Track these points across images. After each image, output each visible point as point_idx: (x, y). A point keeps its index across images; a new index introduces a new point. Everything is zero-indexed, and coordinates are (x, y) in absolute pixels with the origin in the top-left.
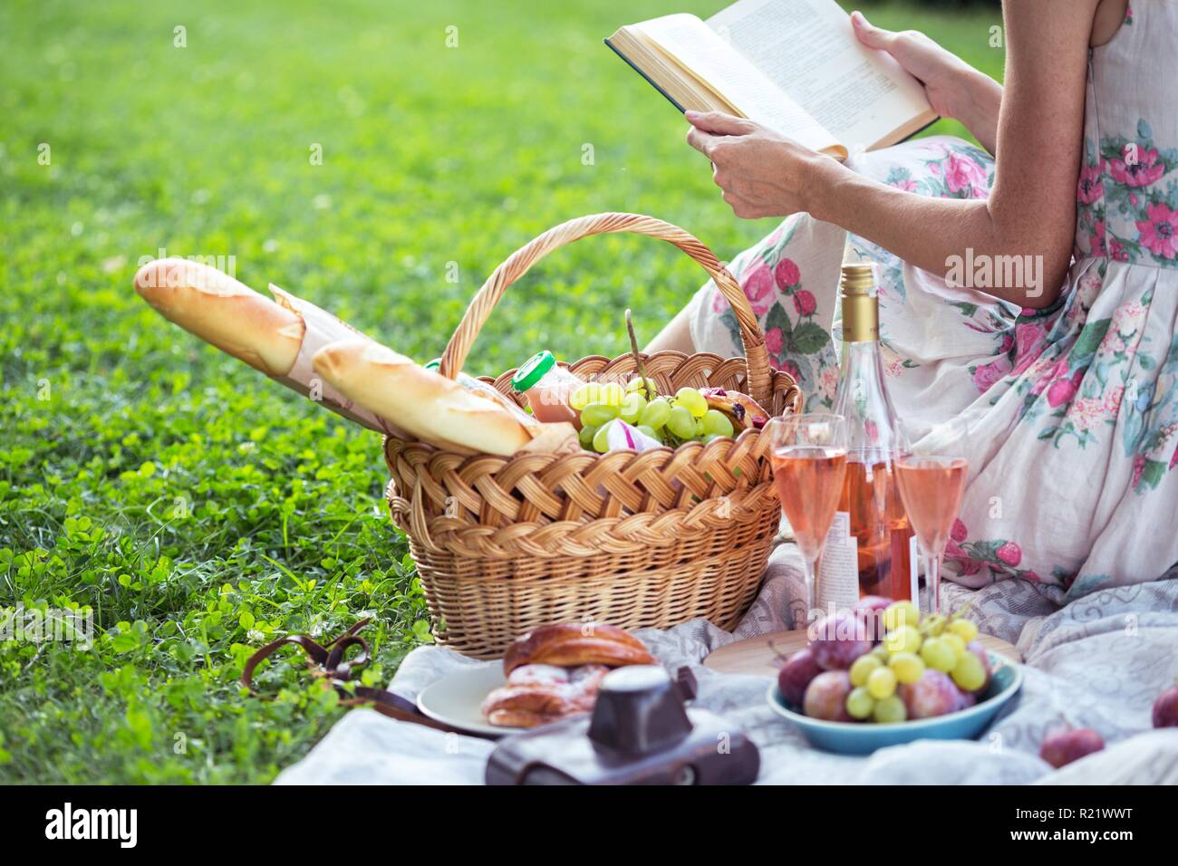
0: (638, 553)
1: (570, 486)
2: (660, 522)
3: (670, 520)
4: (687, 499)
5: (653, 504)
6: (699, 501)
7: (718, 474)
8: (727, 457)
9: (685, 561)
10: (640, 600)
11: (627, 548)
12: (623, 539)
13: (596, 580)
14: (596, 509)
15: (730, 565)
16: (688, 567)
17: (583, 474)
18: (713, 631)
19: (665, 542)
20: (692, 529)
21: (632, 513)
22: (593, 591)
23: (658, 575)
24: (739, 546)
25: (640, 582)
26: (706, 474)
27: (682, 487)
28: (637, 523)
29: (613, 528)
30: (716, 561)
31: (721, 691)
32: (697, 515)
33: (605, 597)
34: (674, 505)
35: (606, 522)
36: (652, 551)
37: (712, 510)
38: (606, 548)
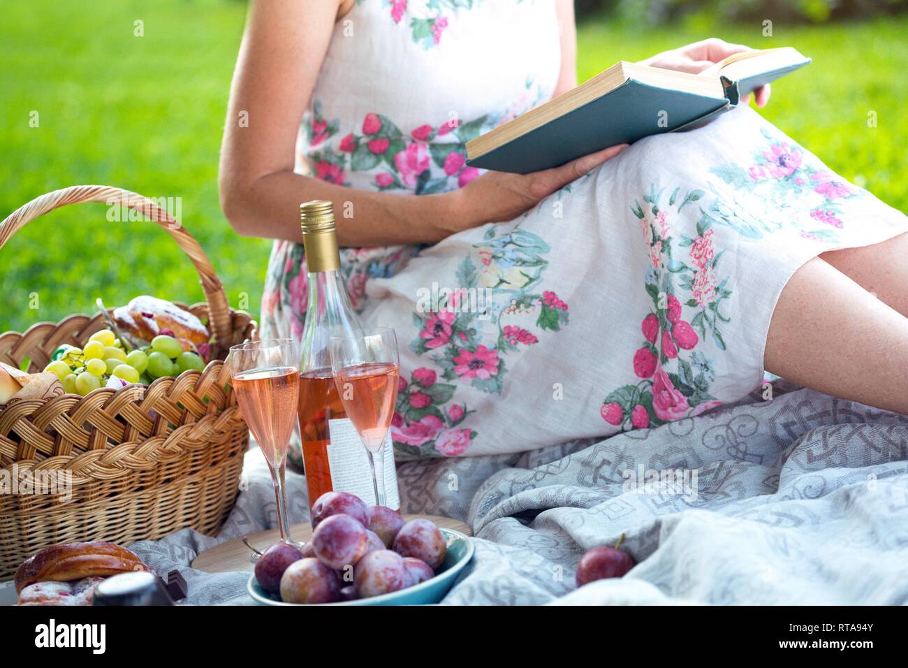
0: (126, 478)
1: (60, 425)
2: (142, 449)
3: (151, 446)
4: (164, 427)
5: (134, 434)
6: (175, 428)
7: (189, 402)
8: (196, 387)
9: (168, 481)
10: (132, 518)
11: (116, 473)
12: (110, 466)
13: (91, 504)
14: (85, 444)
15: (209, 481)
16: (171, 486)
17: (70, 414)
18: (199, 537)
19: (149, 466)
20: (171, 453)
21: (116, 444)
22: (89, 514)
23: (146, 495)
24: (214, 464)
25: (130, 503)
26: (180, 405)
27: (159, 417)
28: (122, 451)
29: (101, 458)
30: (195, 478)
31: (208, 588)
32: (175, 439)
33: (101, 519)
34: (154, 433)
35: (95, 453)
36: (138, 475)
37: (187, 434)
38: (97, 475)
